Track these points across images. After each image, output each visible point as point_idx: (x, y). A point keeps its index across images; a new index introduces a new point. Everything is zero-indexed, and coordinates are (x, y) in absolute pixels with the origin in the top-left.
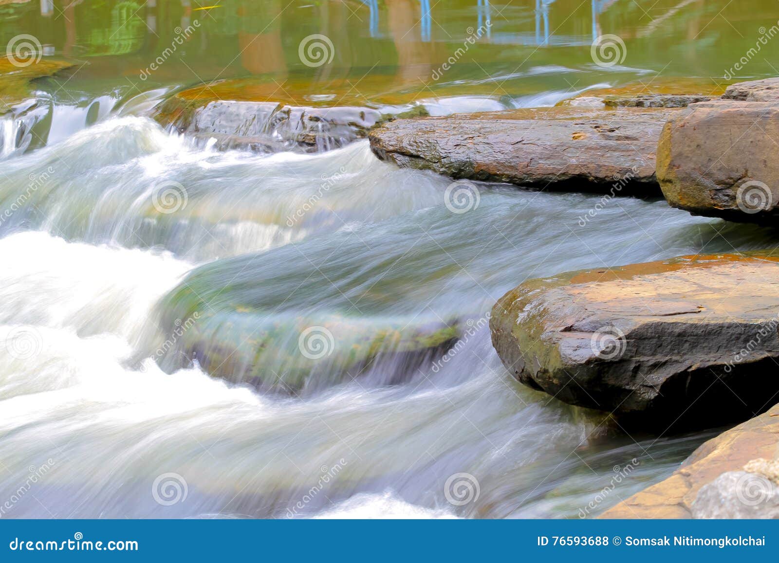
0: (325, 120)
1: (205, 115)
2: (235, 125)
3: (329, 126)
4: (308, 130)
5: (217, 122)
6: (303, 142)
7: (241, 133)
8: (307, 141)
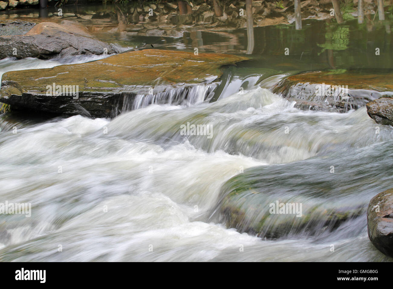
0: (351, 95)
1: (294, 89)
2: (308, 95)
3: (353, 99)
4: (342, 100)
5: (300, 93)
6: (339, 106)
7: (310, 100)
8: (340, 106)
